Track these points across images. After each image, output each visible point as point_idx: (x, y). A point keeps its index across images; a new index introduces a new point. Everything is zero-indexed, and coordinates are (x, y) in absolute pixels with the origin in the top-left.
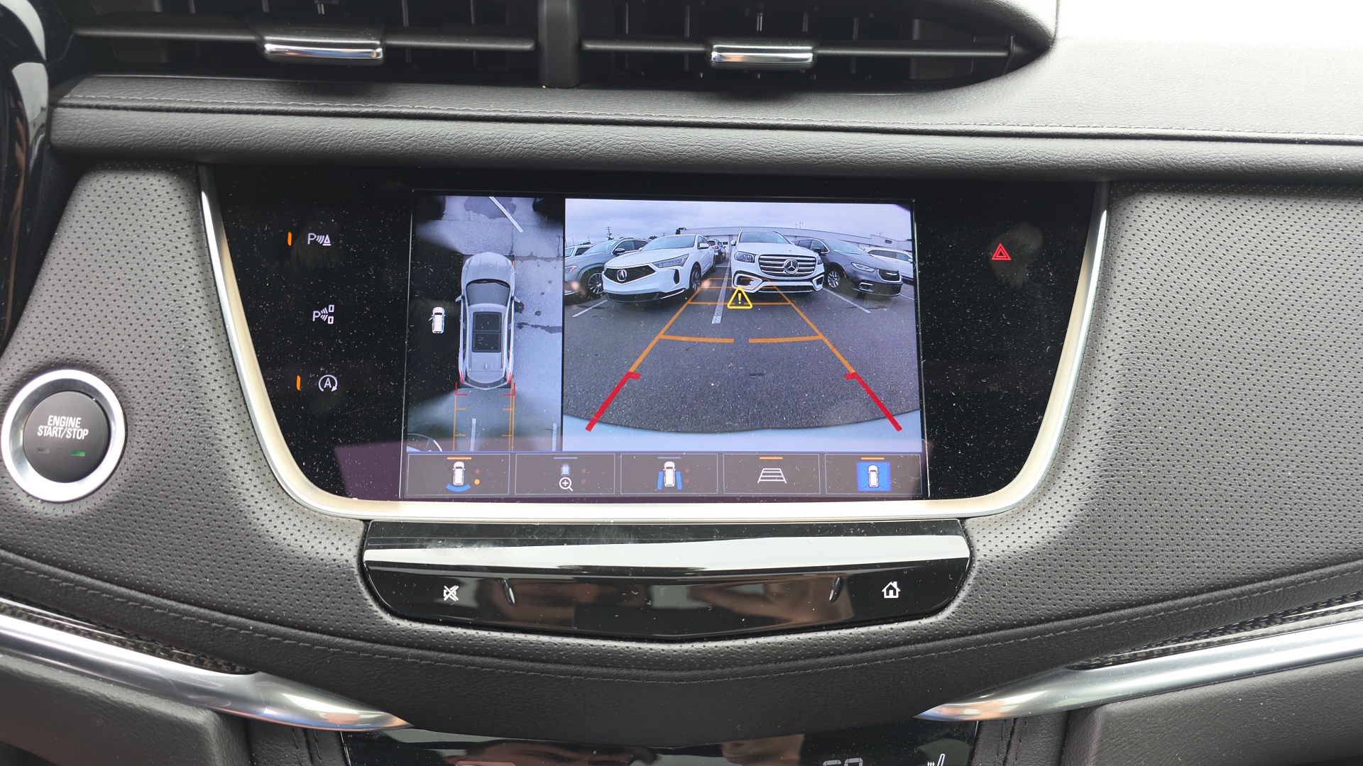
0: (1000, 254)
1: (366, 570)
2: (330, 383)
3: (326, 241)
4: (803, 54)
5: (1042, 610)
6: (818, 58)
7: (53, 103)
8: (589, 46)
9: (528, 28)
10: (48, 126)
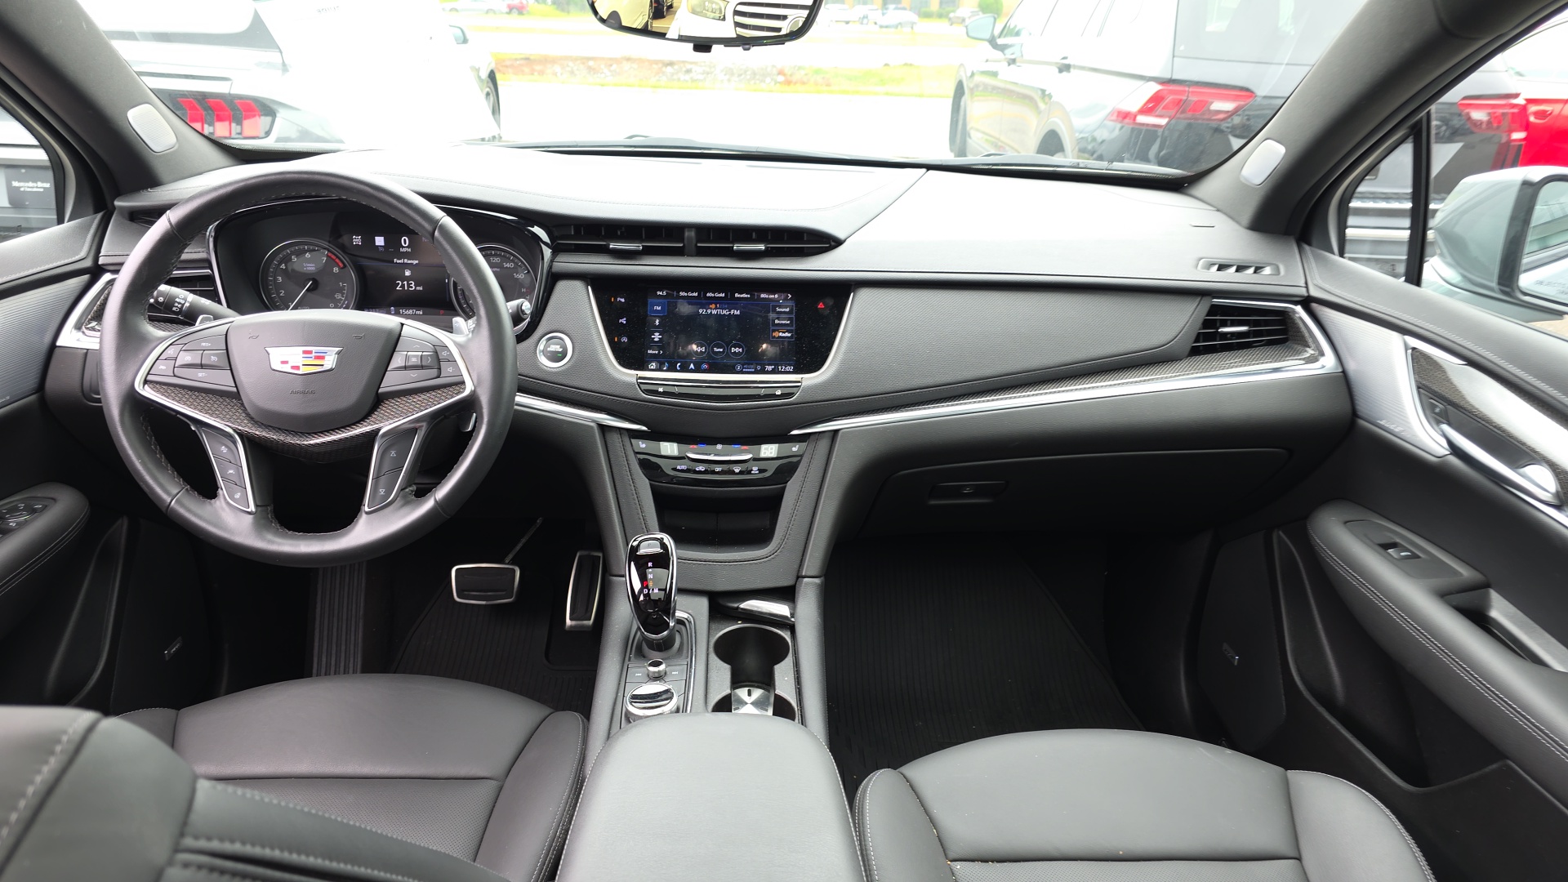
0: (821, 305)
1: (639, 384)
2: (625, 339)
3: (623, 300)
4: (762, 247)
5: (819, 398)
6: (767, 248)
7: (552, 261)
8: (699, 245)
9: (681, 240)
10: (550, 267)
